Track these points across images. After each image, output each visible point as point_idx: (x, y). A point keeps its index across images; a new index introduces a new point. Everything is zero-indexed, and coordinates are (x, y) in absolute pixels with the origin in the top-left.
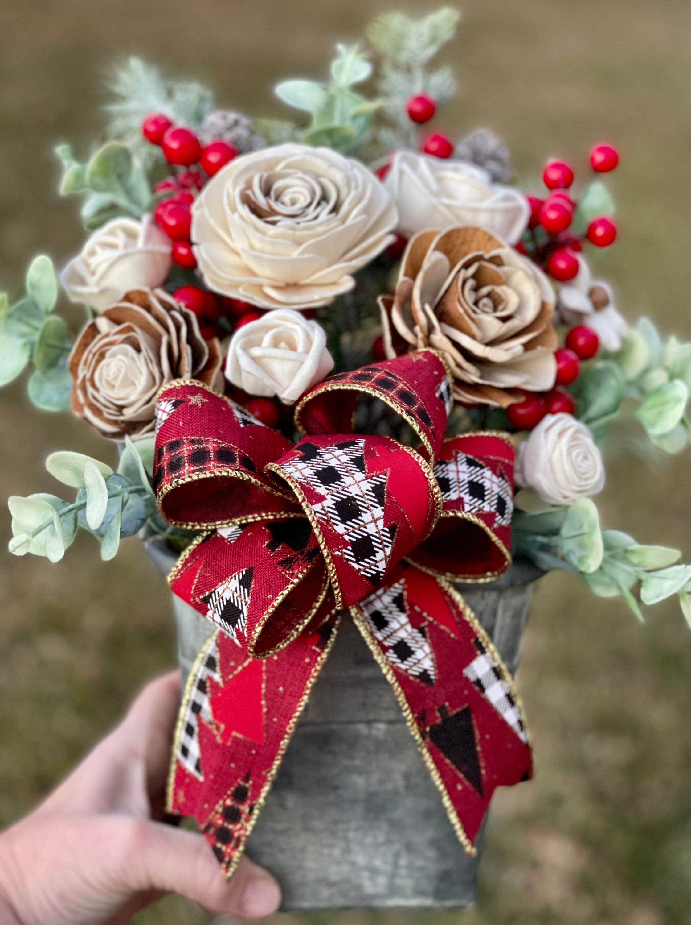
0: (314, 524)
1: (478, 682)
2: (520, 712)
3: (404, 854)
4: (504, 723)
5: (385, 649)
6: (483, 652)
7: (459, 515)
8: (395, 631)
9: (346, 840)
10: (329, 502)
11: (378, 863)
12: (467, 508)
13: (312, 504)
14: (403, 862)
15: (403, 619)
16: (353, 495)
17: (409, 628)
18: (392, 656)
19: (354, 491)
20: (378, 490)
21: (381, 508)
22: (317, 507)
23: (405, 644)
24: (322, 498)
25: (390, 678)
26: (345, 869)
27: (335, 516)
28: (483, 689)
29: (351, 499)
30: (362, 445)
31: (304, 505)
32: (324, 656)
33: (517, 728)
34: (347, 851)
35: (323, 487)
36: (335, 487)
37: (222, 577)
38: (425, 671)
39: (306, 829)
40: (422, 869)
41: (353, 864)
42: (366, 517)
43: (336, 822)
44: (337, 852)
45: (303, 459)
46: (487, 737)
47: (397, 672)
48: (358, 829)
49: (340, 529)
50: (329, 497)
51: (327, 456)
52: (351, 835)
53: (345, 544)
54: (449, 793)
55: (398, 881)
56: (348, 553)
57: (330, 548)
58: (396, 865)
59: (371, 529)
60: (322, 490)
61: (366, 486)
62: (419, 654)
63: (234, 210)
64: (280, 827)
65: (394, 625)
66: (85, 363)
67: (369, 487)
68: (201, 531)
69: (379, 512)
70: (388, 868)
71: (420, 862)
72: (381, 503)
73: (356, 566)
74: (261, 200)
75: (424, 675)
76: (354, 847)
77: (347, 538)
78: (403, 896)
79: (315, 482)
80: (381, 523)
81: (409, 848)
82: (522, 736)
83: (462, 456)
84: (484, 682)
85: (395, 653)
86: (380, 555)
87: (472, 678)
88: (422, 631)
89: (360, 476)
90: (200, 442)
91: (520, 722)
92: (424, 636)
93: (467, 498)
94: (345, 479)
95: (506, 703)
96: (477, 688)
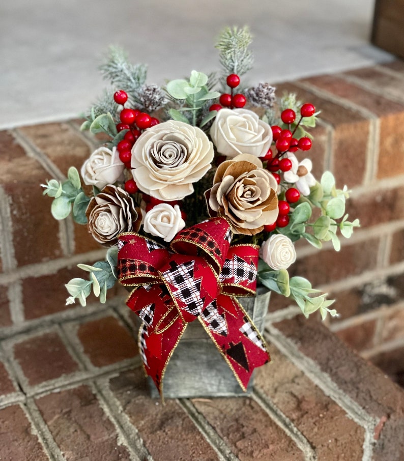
0: (174, 299)
1: (245, 333)
2: (263, 341)
3: (222, 379)
4: (256, 346)
5: (207, 324)
6: (247, 321)
7: (232, 285)
8: (212, 316)
9: (200, 375)
10: (179, 291)
11: (213, 382)
12: (235, 281)
13: (173, 292)
14: (222, 381)
15: (216, 311)
16: (188, 288)
17: (218, 314)
18: (210, 327)
19: (189, 286)
20: (198, 285)
21: (199, 292)
22: (175, 293)
23: (216, 321)
24: (177, 289)
25: (210, 335)
26: (201, 384)
27: (181, 296)
28: (247, 335)
29: (188, 289)
30: (193, 264)
31: (170, 292)
32: (185, 327)
33: (261, 347)
34: (201, 378)
35: (177, 285)
36: (182, 285)
37: (144, 305)
38: (224, 331)
39: (184, 372)
40: (229, 384)
41: (204, 382)
42: (193, 296)
43: (196, 370)
44: (197, 379)
45: (171, 271)
46: (249, 352)
47: (212, 332)
48: (204, 372)
49: (184, 300)
50: (179, 289)
51: (180, 270)
52: (202, 374)
53: (185, 305)
54: (236, 371)
55: (221, 388)
56: (187, 309)
57: (180, 307)
58: (220, 383)
59: (195, 300)
60: (177, 286)
61: (193, 284)
62: (221, 325)
63: (147, 159)
64: (175, 371)
65: (212, 314)
66: (92, 215)
67: (194, 284)
68: (136, 287)
69: (198, 294)
70: (217, 384)
71: (229, 382)
72: (199, 290)
73: (190, 312)
74: (157, 156)
75: (223, 333)
76: (203, 377)
77: (186, 303)
78: (223, 392)
79: (174, 282)
80: (199, 298)
81: (224, 378)
82: (264, 350)
83: (236, 257)
84: (247, 333)
85: (212, 325)
86: (199, 308)
87: (243, 332)
88: (223, 316)
89: (191, 280)
90: (133, 261)
91: (263, 345)
92: (224, 318)
93: (236, 277)
94: (186, 281)
95: (257, 339)
96: (244, 335)
